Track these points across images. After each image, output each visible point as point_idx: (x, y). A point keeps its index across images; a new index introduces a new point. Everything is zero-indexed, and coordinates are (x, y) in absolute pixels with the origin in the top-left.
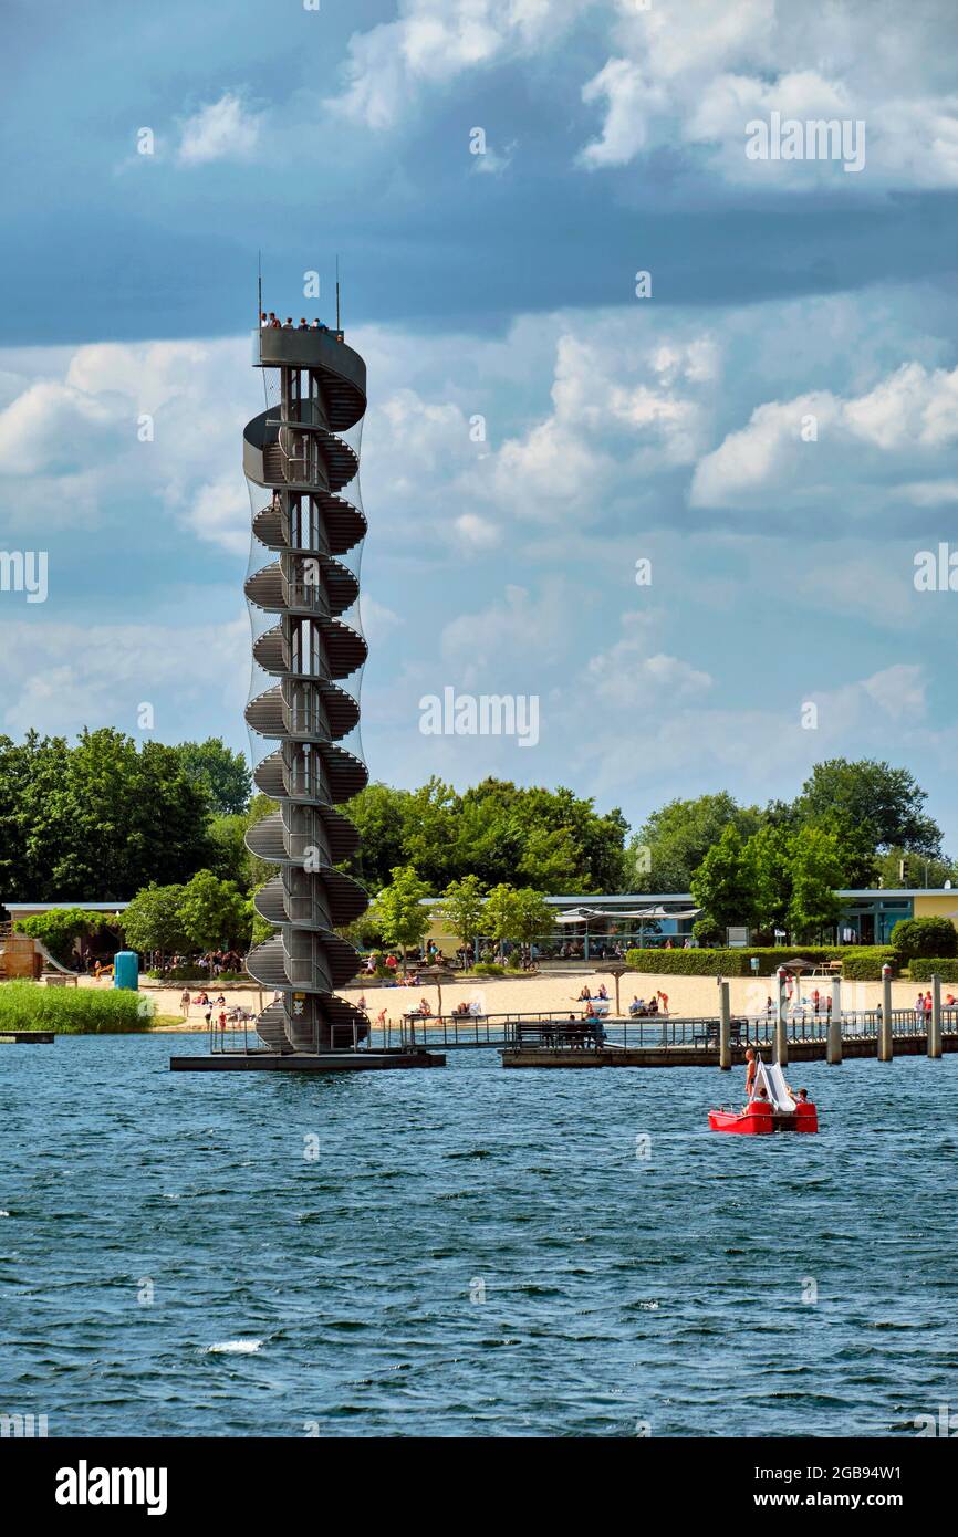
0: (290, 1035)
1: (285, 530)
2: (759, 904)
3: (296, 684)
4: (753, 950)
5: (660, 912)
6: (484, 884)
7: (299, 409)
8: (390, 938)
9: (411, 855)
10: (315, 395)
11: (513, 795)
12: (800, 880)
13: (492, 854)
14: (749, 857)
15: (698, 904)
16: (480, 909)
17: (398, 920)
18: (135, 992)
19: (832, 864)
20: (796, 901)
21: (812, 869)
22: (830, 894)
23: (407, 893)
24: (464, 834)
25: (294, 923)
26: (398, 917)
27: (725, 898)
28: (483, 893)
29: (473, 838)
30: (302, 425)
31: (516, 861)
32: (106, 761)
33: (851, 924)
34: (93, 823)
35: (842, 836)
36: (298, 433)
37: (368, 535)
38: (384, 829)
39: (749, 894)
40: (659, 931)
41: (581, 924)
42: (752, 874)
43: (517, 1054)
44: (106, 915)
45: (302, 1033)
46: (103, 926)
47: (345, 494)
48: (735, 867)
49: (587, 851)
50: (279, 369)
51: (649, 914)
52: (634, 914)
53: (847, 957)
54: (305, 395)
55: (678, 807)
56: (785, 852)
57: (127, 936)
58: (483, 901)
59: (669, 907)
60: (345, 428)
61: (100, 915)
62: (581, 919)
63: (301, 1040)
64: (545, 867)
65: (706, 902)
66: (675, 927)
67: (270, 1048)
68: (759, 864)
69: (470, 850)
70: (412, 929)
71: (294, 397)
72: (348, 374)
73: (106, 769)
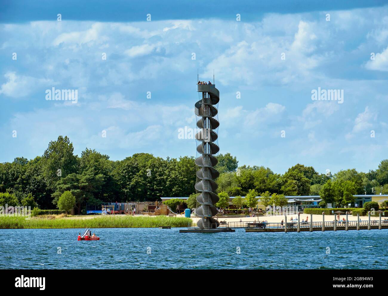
0: (204, 226)
1: (203, 125)
2: (335, 198)
3: (205, 155)
4: (333, 209)
5: (313, 200)
6: (270, 193)
7: (206, 100)
8: (249, 206)
9: (256, 186)
10: (209, 97)
11: (304, 168)
12: (345, 193)
13: (275, 186)
14: (333, 187)
15: (321, 198)
16: (270, 199)
17: (250, 202)
18: (190, 218)
19: (353, 189)
20: (344, 197)
21: (347, 190)
22: (352, 196)
23: (253, 195)
24: (268, 181)
25: (205, 203)
26: (250, 201)
27: (328, 197)
28: (270, 195)
29: (271, 182)
30: (206, 104)
31: (280, 188)
32: (185, 164)
33: (357, 203)
34: (182, 179)
35: (356, 182)
36: (206, 105)
37: (220, 126)
38: (250, 180)
39: (333, 196)
40: (313, 204)
41: (294, 203)
42: (334, 191)
43: (248, 229)
44: (184, 200)
45: (206, 225)
46: (183, 203)
47: (215, 118)
48: (330, 189)
49: (301, 185)
50: (202, 92)
51: (310, 200)
52: (307, 200)
53: (353, 211)
54: (207, 97)
55: (342, 172)
56: (341, 186)
57: (188, 205)
58: (271, 197)
59: (315, 199)
60: (215, 104)
61: (183, 200)
62: (294, 201)
63: (206, 227)
64: (287, 189)
65: (323, 198)
66: (317, 203)
67: (199, 228)
68: (336, 189)
69: (270, 185)
70: (253, 204)
71: (205, 98)
72: (216, 93)
73: (185, 166)
